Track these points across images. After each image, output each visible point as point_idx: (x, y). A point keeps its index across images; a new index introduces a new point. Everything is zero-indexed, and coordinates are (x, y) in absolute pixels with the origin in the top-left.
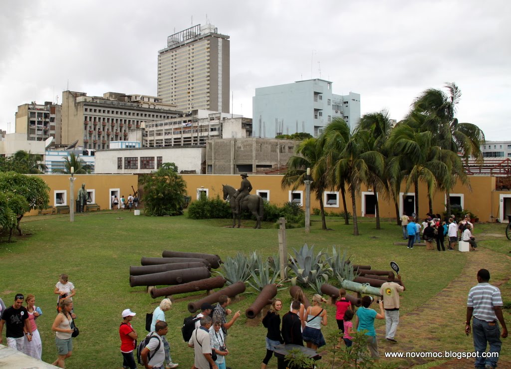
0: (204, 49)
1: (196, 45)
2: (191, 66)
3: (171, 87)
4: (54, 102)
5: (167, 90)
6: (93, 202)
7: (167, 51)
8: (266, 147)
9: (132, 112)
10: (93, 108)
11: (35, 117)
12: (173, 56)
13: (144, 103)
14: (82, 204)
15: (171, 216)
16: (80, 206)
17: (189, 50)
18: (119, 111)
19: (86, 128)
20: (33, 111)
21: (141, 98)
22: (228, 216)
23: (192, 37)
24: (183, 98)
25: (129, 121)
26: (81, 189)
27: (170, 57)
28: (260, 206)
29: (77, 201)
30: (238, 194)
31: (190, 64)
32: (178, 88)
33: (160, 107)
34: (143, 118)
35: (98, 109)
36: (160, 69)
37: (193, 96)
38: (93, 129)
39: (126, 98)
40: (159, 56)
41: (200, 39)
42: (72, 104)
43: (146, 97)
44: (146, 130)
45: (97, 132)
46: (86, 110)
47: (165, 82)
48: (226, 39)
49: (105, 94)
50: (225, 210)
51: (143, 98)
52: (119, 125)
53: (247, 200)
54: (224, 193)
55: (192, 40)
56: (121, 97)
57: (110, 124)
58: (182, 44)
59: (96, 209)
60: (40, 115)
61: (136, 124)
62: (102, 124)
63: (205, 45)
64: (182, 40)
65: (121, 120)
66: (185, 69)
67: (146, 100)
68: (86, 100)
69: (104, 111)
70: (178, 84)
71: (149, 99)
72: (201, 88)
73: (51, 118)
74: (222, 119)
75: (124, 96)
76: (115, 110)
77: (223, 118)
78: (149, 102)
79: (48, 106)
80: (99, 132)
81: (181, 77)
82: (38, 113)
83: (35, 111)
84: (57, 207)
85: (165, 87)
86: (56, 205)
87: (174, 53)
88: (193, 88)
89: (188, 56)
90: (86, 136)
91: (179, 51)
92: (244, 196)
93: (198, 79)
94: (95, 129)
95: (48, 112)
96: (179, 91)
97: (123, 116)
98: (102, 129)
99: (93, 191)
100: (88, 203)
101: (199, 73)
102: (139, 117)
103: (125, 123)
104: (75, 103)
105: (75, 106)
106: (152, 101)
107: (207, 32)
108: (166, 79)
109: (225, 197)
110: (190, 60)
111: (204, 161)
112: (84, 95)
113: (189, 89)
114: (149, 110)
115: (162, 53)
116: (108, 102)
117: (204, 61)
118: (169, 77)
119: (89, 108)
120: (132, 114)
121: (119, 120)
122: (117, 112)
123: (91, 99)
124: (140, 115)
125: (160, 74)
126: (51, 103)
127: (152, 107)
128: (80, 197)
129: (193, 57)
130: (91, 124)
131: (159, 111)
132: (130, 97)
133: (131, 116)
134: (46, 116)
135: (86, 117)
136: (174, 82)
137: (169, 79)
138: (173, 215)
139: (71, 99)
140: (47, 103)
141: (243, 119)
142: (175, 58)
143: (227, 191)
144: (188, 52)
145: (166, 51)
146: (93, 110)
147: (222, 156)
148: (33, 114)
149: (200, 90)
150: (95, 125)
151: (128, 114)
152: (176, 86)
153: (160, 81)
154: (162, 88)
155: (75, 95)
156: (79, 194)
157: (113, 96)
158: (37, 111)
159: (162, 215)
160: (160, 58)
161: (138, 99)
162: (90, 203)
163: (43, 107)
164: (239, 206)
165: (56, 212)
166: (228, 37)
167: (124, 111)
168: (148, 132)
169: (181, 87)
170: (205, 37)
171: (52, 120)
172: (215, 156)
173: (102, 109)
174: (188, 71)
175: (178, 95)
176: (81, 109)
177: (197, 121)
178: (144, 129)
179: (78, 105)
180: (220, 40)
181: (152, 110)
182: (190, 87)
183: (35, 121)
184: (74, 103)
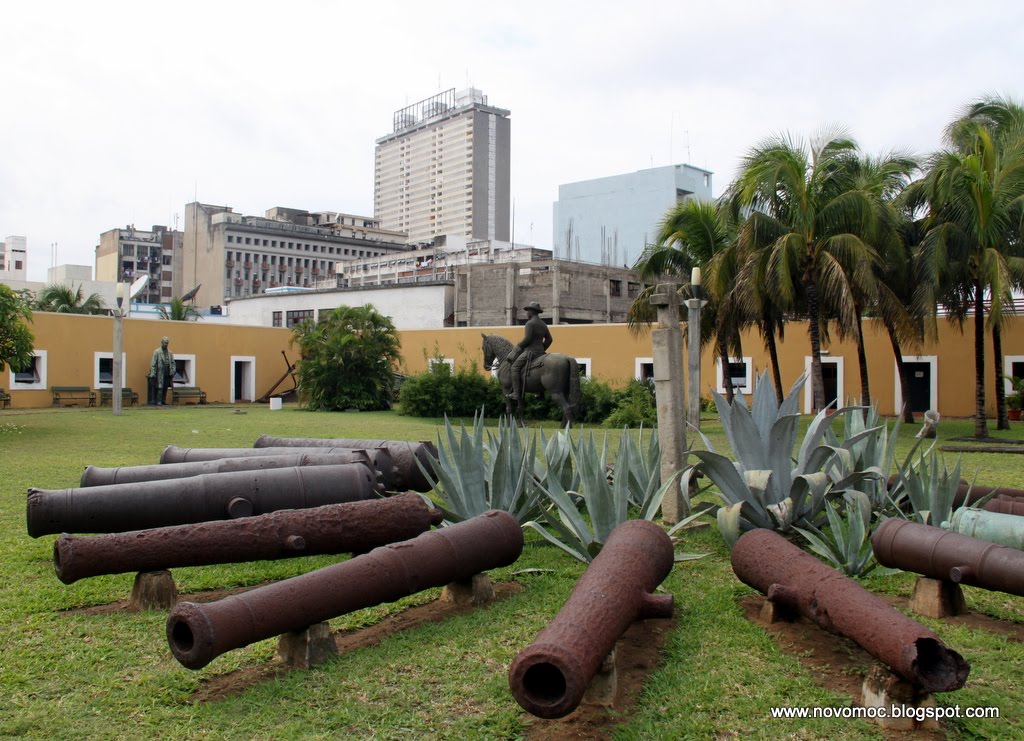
0: (462, 135)
1: (448, 128)
2: (438, 168)
3: (400, 207)
4: (171, 226)
5: (392, 213)
6: (192, 384)
7: (393, 139)
8: (583, 282)
9: (320, 245)
10: (244, 236)
11: (133, 255)
12: (403, 148)
13: (343, 228)
14: (160, 386)
15: (361, 410)
16: (157, 389)
17: (434, 137)
18: (295, 242)
19: (229, 275)
20: (129, 243)
21: (338, 219)
22: (495, 411)
23: (439, 111)
24: (423, 227)
25: (315, 262)
26: (159, 350)
27: (396, 151)
28: (571, 379)
29: (149, 378)
30: (519, 353)
31: (436, 163)
32: (412, 208)
33: (374, 237)
34: (342, 256)
35: (253, 237)
36: (379, 173)
37: (440, 223)
38: (243, 277)
39: (310, 219)
40: (377, 148)
41: (454, 116)
42: (203, 228)
43: (349, 217)
44: (346, 277)
45: (251, 283)
46: (230, 239)
47: (389, 197)
48: (503, 117)
49: (268, 211)
50: (488, 397)
51: (342, 218)
52: (294, 269)
53: (540, 366)
54: (485, 353)
55: (441, 117)
56: (299, 216)
57: (277, 268)
58: (421, 125)
59: (198, 400)
60: (142, 251)
61: (327, 268)
62: (260, 266)
63: (463, 127)
64: (420, 118)
65: (298, 260)
66: (424, 173)
67: (348, 222)
68: (229, 219)
69: (265, 243)
70: (414, 200)
71: (353, 221)
72: (455, 209)
73: (164, 256)
74: (492, 252)
75: (305, 214)
76: (287, 241)
77: (496, 250)
78: (353, 227)
79: (160, 233)
80: (255, 283)
81: (418, 189)
82: (139, 247)
83: (133, 243)
84: (101, 390)
85: (387, 208)
86: (98, 385)
87: (406, 143)
88: (440, 209)
89: (432, 148)
90: (229, 290)
91: (414, 139)
92: (534, 358)
93: (451, 190)
94: (247, 277)
95: (159, 245)
96: (414, 215)
97: (303, 252)
98: (260, 278)
99: (191, 358)
100: (175, 385)
101: (452, 179)
102: (335, 255)
103: (306, 266)
104: (210, 226)
105: (209, 231)
106: (359, 224)
107: (468, 102)
108: (391, 193)
109: (488, 364)
110: (436, 155)
111: (450, 313)
112: (226, 210)
113: (433, 210)
114: (353, 242)
115: (383, 143)
116: (274, 225)
117: (461, 158)
118: (396, 188)
119: (235, 235)
120: (319, 249)
121: (295, 261)
122: (291, 245)
123: (240, 220)
124: (335, 251)
125: (379, 183)
126: (164, 229)
127: (359, 236)
128: (157, 369)
129: (441, 150)
130: (240, 266)
131: (372, 244)
132: (316, 217)
133: (319, 253)
134: (155, 252)
135: (230, 254)
136: (405, 199)
137: (396, 192)
138: (369, 409)
139: (202, 219)
140: (156, 228)
141: (533, 250)
142: (408, 153)
143: (492, 350)
144: (432, 142)
145: (390, 140)
146: (244, 240)
147: (488, 302)
148: (128, 249)
149: (455, 212)
150: (247, 269)
151: (311, 248)
152: (408, 206)
153: (379, 197)
154: (382, 209)
155: (210, 211)
156: (153, 362)
157: (285, 214)
158: (136, 244)
159: (342, 410)
160: (379, 153)
161: (333, 220)
162: (183, 385)
163: (148, 236)
164: (521, 381)
165: (98, 401)
166: (508, 113)
167: (304, 243)
168: (350, 281)
169: (418, 206)
170: (464, 112)
171: (167, 261)
172: (472, 302)
173: (262, 238)
174: (432, 177)
175: (413, 222)
176: (222, 236)
177: (444, 258)
178: (341, 275)
179: (214, 230)
180: (492, 118)
181: (360, 242)
182: (436, 207)
183: (132, 263)
184: (206, 226)
